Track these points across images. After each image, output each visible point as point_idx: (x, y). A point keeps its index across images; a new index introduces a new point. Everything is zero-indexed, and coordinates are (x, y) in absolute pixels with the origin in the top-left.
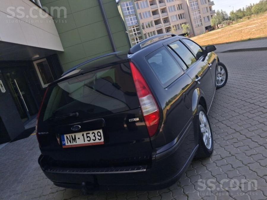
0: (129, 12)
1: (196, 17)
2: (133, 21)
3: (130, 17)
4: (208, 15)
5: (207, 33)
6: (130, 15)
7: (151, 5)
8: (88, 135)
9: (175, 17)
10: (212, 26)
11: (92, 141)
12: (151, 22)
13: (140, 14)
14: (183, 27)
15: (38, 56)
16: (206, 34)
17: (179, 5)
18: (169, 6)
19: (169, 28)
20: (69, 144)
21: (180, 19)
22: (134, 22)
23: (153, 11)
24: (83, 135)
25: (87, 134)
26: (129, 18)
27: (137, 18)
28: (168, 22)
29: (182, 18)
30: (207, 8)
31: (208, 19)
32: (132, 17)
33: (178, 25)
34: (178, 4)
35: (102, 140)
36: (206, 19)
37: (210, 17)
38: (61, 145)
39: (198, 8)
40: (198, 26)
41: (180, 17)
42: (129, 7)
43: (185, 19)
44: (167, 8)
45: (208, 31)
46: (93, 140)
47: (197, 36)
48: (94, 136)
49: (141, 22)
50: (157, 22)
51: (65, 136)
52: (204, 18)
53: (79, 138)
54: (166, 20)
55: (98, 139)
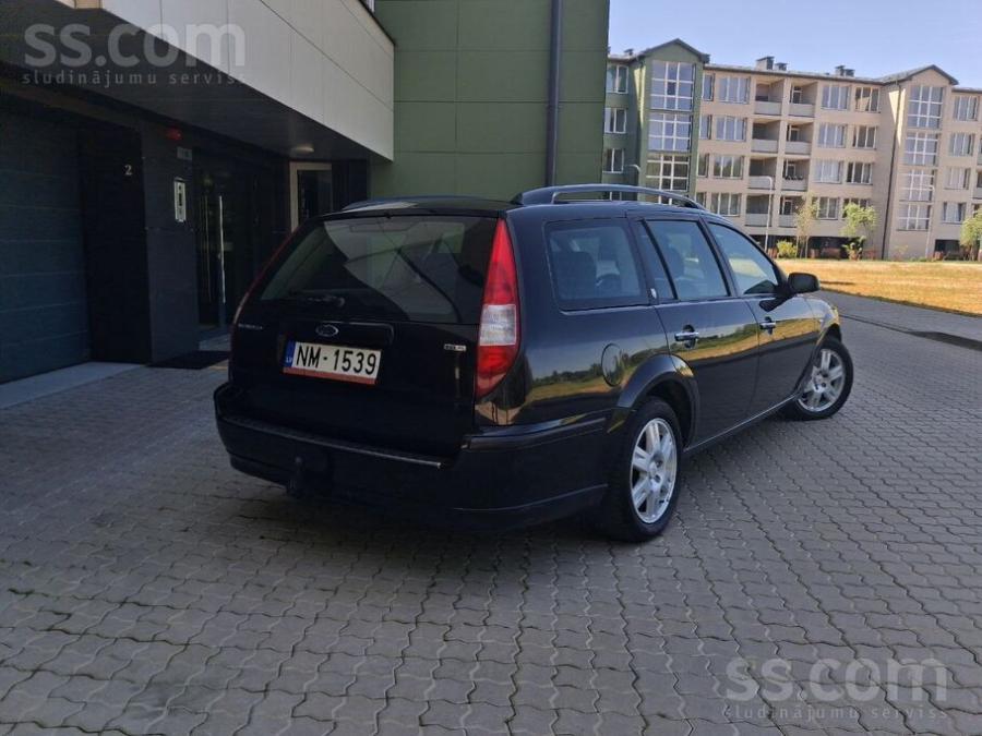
0: (671, 102)
1: (916, 193)
2: (674, 137)
3: (667, 119)
4: (962, 201)
5: (934, 264)
6: (670, 112)
7: (758, 98)
8: (348, 356)
9: (834, 168)
10: (963, 242)
11: (351, 372)
12: (740, 160)
13: (709, 118)
14: (848, 213)
15: (309, 149)
16: (928, 264)
17: (863, 130)
18: (827, 121)
19: (798, 201)
20: (301, 366)
21: (849, 180)
22: (678, 141)
23: (757, 122)
24: (337, 353)
25: (346, 352)
26: (664, 122)
27: (691, 130)
28: (799, 179)
29: (858, 180)
30: (967, 171)
31: (956, 215)
32: (675, 122)
33: (835, 201)
34: (864, 124)
35: (374, 376)
36: (952, 211)
37: (969, 209)
38: (283, 363)
39: (934, 162)
40: (912, 226)
41: (855, 173)
42: (678, 81)
43: (870, 188)
44: (816, 127)
45: (940, 259)
46: (355, 369)
47: (892, 263)
48: (360, 362)
49: (703, 147)
50: (760, 167)
51: (298, 345)
52: (945, 204)
53: (325, 358)
54: (796, 170)
55: (367, 370)
